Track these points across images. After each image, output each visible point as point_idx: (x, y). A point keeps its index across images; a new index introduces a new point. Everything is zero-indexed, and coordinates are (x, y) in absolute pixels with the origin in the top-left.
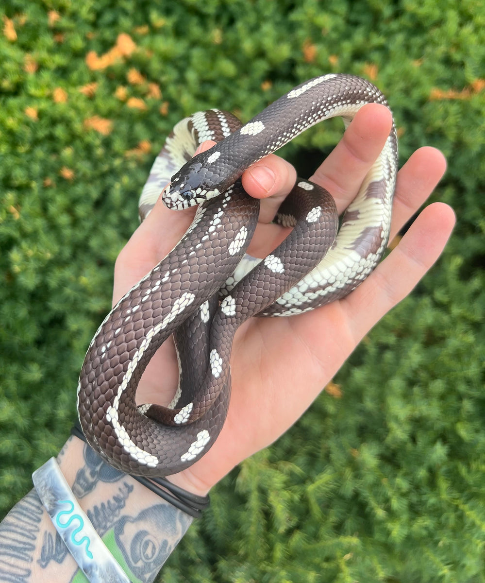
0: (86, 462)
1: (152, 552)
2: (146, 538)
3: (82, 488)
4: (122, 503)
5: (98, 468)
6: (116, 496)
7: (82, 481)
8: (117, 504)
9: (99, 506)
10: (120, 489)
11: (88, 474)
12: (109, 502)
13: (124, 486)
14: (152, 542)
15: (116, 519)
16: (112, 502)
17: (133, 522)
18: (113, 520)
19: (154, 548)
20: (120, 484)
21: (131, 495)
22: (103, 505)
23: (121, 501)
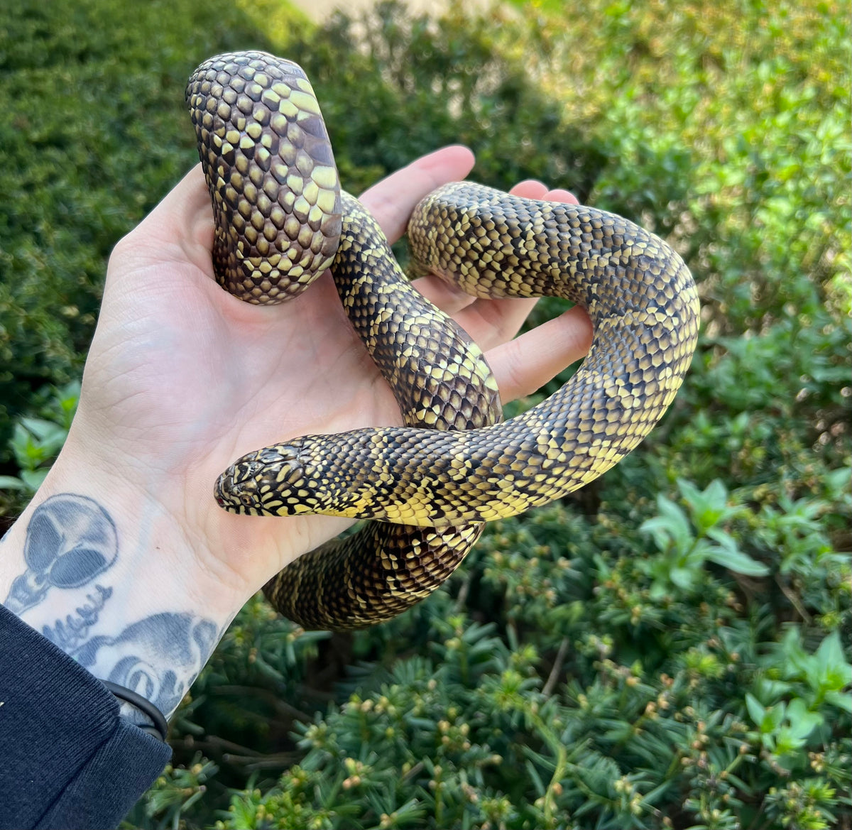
0: (29, 565)
1: (147, 690)
2: (135, 668)
3: (21, 602)
4: (92, 617)
5: (48, 570)
6: (81, 606)
7: (21, 593)
8: (83, 619)
9: (52, 626)
10: (89, 597)
11: (31, 581)
12: (69, 618)
13: (97, 591)
14: (146, 675)
15: (81, 642)
16: (75, 616)
17: (112, 645)
18: (75, 644)
19: (150, 683)
20: (90, 589)
21: (108, 603)
22: (58, 624)
23: (91, 613)
